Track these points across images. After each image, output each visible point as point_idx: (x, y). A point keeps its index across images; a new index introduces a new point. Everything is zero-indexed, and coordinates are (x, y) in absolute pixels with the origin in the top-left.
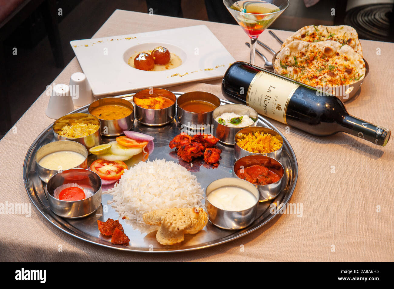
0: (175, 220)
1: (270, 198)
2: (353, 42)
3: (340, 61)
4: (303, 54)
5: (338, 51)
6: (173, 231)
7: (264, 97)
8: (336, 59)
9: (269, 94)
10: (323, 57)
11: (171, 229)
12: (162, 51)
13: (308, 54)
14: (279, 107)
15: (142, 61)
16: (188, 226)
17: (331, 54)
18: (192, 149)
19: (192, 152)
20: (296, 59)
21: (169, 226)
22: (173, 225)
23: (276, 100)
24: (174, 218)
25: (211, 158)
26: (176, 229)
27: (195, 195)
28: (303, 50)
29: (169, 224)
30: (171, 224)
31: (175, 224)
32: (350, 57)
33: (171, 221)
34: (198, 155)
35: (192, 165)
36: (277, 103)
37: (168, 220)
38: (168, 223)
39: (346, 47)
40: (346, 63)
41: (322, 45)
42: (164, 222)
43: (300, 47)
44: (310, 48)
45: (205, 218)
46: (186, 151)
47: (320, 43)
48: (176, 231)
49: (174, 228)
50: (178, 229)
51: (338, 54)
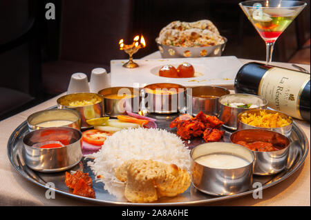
0: (145, 168)
1: (272, 172)
2: (210, 28)
3: (203, 40)
4: (176, 39)
5: (201, 34)
6: (140, 180)
7: (276, 88)
8: (201, 39)
9: (281, 85)
10: (191, 39)
11: (137, 178)
12: (186, 65)
13: (179, 38)
14: (292, 97)
15: (165, 71)
16: (159, 178)
17: (196, 36)
18: (191, 125)
19: (190, 129)
20: (172, 41)
21: (136, 174)
22: (141, 173)
23: (289, 90)
24: (144, 165)
25: (211, 136)
26: (144, 178)
27: (182, 160)
28: (176, 36)
29: (136, 171)
30: (139, 172)
31: (144, 172)
32: (211, 36)
33: (139, 169)
34: (197, 133)
35: (189, 142)
36: (290, 93)
37: (135, 167)
38: (135, 169)
39: (206, 31)
40: (209, 41)
41: (188, 32)
42: (130, 168)
43: (173, 33)
44: (180, 35)
45: (186, 178)
46: (184, 126)
47: (187, 30)
48: (144, 181)
49: (141, 176)
50: (146, 178)
51: (201, 36)
